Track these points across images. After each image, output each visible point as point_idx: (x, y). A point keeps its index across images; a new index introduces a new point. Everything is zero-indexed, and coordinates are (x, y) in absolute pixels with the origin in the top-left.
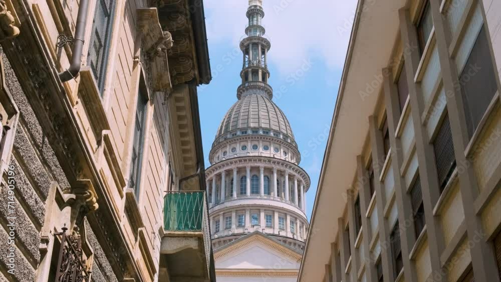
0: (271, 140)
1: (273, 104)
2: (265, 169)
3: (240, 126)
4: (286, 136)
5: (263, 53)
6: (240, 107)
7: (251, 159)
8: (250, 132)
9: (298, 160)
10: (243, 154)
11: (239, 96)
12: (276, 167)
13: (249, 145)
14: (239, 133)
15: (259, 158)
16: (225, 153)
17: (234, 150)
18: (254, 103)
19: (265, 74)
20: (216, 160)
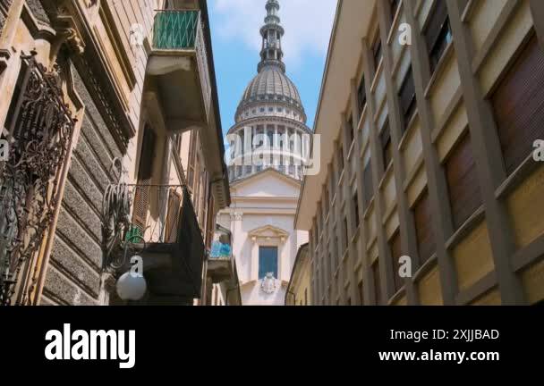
0: (283, 104)
1: (286, 77)
2: (279, 126)
3: (259, 93)
4: (295, 102)
5: (278, 38)
6: (259, 78)
7: (267, 118)
8: (267, 98)
9: (305, 121)
10: (262, 114)
11: (259, 71)
12: (287, 125)
13: (266, 108)
14: (258, 99)
15: (274, 118)
16: (247, 114)
17: (254, 112)
18: (271, 75)
19: (280, 54)
20: (240, 119)
